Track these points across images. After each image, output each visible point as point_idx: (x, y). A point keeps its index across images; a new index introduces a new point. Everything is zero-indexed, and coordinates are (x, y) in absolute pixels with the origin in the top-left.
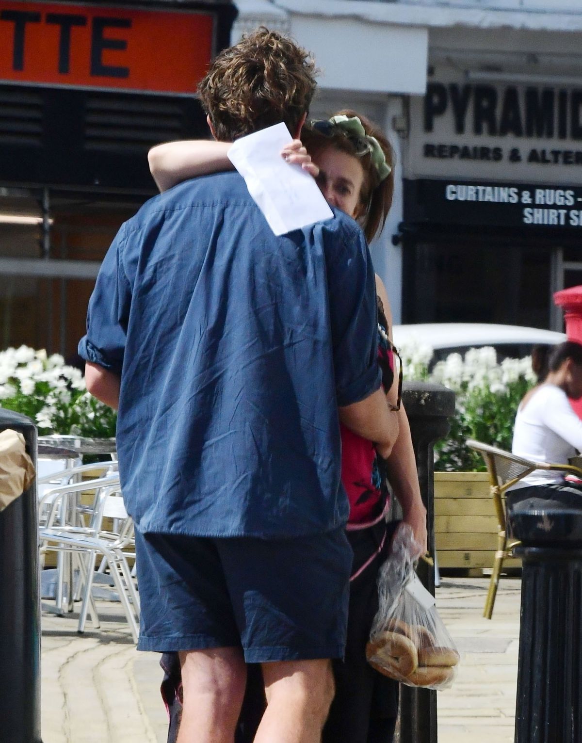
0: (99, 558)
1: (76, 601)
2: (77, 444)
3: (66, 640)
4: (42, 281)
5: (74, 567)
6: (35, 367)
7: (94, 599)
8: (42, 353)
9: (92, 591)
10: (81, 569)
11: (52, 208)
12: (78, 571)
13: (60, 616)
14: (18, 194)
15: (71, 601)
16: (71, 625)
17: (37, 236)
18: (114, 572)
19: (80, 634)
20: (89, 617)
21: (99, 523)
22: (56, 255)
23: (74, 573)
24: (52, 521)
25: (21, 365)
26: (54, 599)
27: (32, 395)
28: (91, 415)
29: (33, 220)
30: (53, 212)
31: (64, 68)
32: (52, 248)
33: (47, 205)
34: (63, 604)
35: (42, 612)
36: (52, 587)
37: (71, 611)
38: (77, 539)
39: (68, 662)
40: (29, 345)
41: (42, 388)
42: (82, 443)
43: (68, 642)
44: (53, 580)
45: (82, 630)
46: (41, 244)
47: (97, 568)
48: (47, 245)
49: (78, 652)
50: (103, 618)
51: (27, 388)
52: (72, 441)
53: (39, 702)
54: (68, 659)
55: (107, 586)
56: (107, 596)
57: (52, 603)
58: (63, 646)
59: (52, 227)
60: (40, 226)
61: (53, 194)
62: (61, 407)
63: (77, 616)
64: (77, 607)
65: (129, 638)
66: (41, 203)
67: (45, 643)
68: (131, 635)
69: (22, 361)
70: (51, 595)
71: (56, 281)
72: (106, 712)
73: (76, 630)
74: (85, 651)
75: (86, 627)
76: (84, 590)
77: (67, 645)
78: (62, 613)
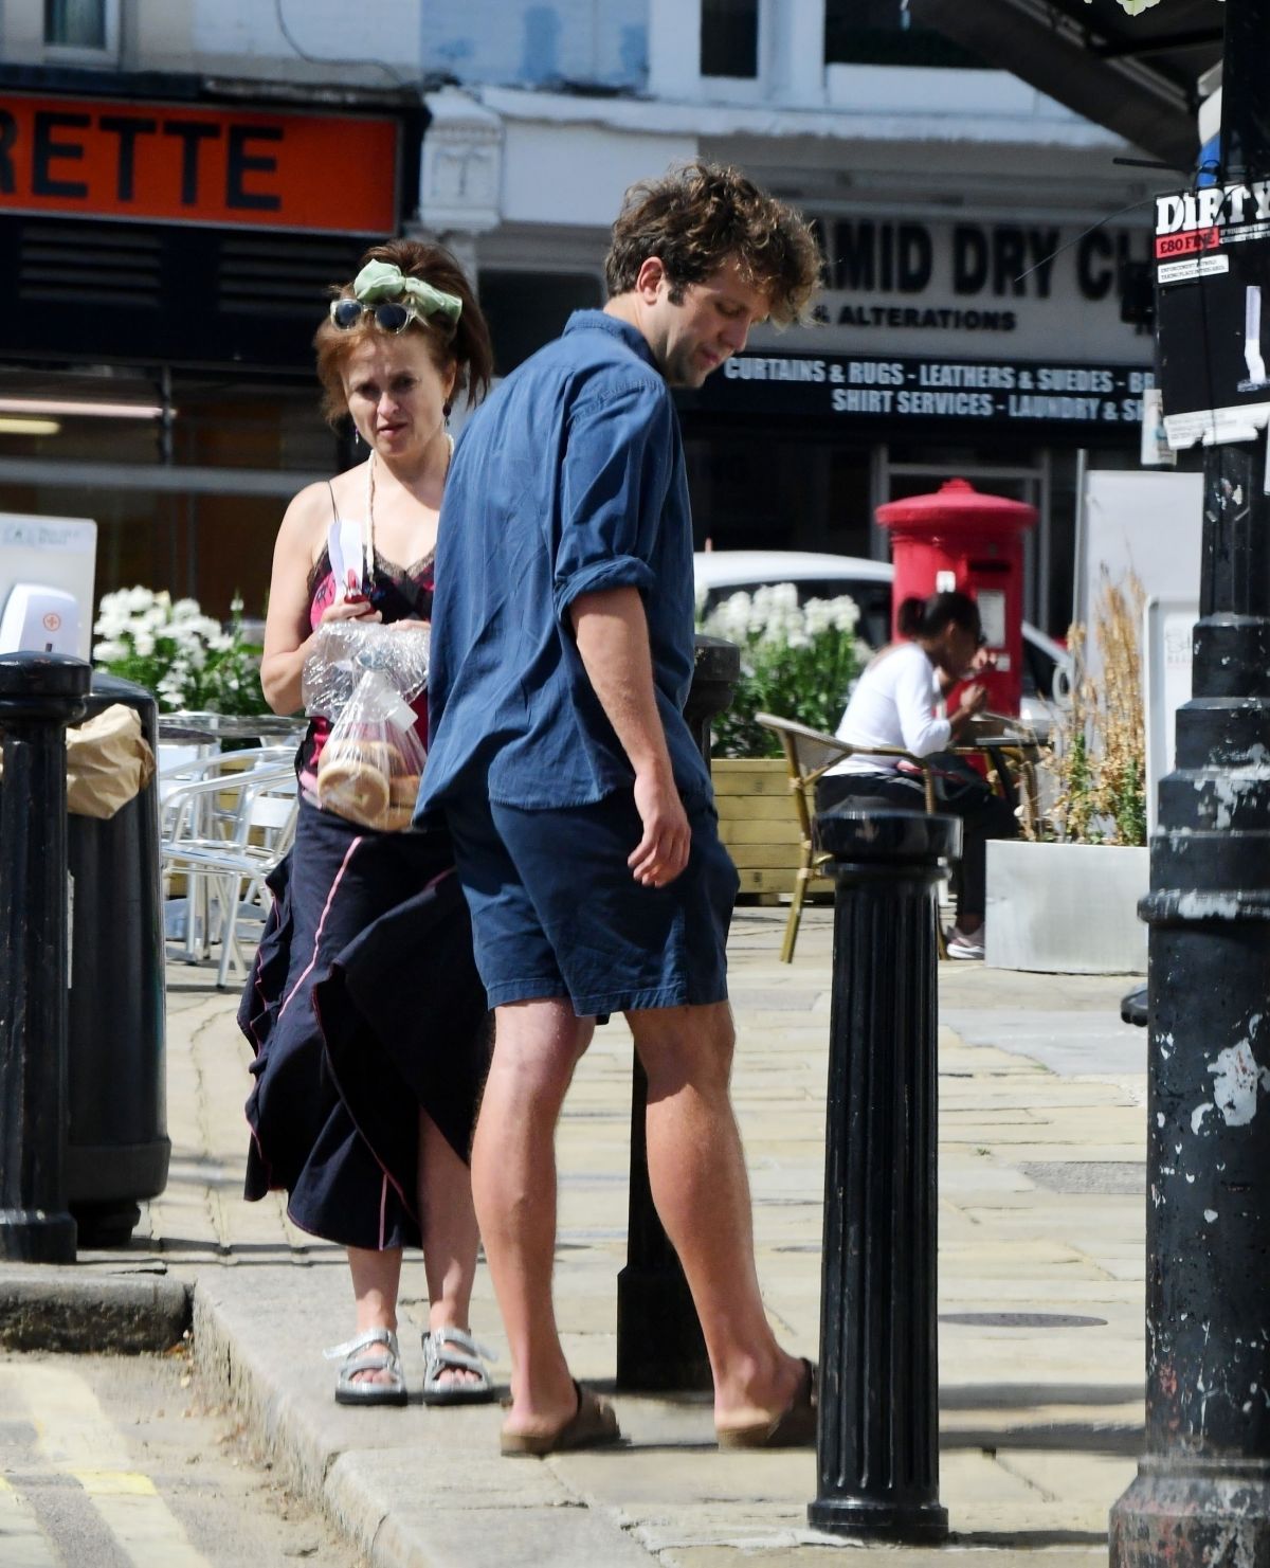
0: (246, 883)
1: (214, 943)
2: (214, 724)
3: (201, 997)
4: (162, 497)
5: (211, 896)
6: (156, 617)
7: (239, 940)
8: (164, 598)
9: (236, 930)
10: (220, 899)
11: (174, 393)
12: (216, 902)
13: (192, 964)
14: (127, 375)
15: (206, 944)
16: (207, 977)
17: (154, 433)
19: (220, 989)
20: (232, 966)
21: (245, 834)
22: (181, 460)
23: (210, 904)
24: (180, 831)
25: (135, 614)
26: (183, 940)
27: (149, 657)
28: (234, 684)
29: (148, 411)
30: (177, 399)
31: (189, 197)
32: (175, 450)
33: (167, 388)
34: (195, 947)
35: (167, 959)
36: (180, 924)
37: (207, 958)
38: (214, 857)
39: (203, 1028)
40: (146, 586)
41: (165, 647)
42: (221, 723)
43: (203, 1000)
44: (181, 915)
45: (223, 983)
46: (160, 444)
47: (242, 897)
48: (168, 445)
49: (217, 1014)
51: (145, 646)
52: (205, 722)
53: (165, 1084)
54: (203, 1023)
55: (257, 922)
57: (180, 946)
58: (196, 1006)
59: (176, 422)
60: (159, 420)
61: (177, 374)
62: (194, 673)
63: (216, 965)
64: (215, 951)
66: (159, 388)
67: (171, 1001)
69: (137, 607)
70: (179, 935)
71: (181, 498)
73: (213, 983)
74: (227, 1012)
75: (229, 979)
76: (224, 928)
77: (202, 1004)
78: (194, 959)
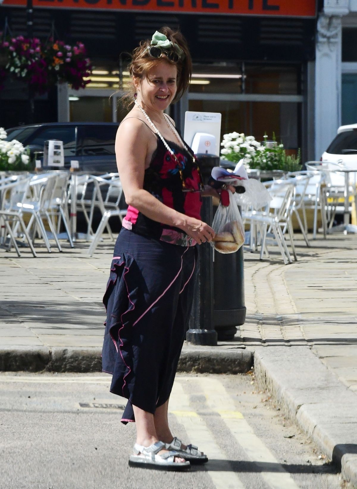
0: (268, 227)
1: (259, 246)
2: (258, 174)
3: (255, 263)
4: (241, 103)
5: (258, 230)
6: (240, 140)
7: (267, 245)
8: (242, 135)
9: (266, 242)
11: (246, 70)
12: (259, 232)
13: (252, 252)
14: (231, 65)
15: (256, 246)
16: (256, 256)
17: (239, 83)
18: (275, 232)
19: (261, 260)
20: (264, 253)
21: (268, 210)
22: (248, 92)
23: (257, 233)
24: (248, 209)
25: (234, 140)
26: (249, 245)
27: (238, 153)
28: (265, 161)
29: (237, 76)
30: (246, 72)
31: (251, 7)
32: (246, 89)
33: (243, 69)
34: (253, 247)
35: (244, 251)
36: (248, 240)
37: (256, 250)
38: (259, 218)
39: (256, 273)
40: (237, 132)
41: (243, 150)
42: (261, 173)
43: (256, 264)
44: (248, 237)
45: (262, 258)
46: (241, 87)
47: (267, 230)
48: (244, 87)
49: (260, 268)
50: (270, 253)
51: (237, 149)
52: (256, 173)
53: (244, 290)
54: (256, 271)
55: (272, 239)
56: (272, 243)
57: (248, 247)
58: (253, 266)
59: (246, 79)
60: (240, 79)
61: (246, 64)
62: (252, 158)
63: (259, 252)
64: (259, 248)
65: (283, 262)
66: (241, 69)
67: (245, 264)
68: (283, 260)
69: (234, 137)
70: (248, 243)
71: (248, 103)
72: (273, 293)
73: (259, 258)
74: (263, 268)
75: (264, 257)
76: (262, 241)
77: (255, 265)
78: (253, 251)
